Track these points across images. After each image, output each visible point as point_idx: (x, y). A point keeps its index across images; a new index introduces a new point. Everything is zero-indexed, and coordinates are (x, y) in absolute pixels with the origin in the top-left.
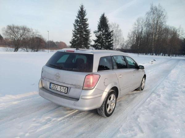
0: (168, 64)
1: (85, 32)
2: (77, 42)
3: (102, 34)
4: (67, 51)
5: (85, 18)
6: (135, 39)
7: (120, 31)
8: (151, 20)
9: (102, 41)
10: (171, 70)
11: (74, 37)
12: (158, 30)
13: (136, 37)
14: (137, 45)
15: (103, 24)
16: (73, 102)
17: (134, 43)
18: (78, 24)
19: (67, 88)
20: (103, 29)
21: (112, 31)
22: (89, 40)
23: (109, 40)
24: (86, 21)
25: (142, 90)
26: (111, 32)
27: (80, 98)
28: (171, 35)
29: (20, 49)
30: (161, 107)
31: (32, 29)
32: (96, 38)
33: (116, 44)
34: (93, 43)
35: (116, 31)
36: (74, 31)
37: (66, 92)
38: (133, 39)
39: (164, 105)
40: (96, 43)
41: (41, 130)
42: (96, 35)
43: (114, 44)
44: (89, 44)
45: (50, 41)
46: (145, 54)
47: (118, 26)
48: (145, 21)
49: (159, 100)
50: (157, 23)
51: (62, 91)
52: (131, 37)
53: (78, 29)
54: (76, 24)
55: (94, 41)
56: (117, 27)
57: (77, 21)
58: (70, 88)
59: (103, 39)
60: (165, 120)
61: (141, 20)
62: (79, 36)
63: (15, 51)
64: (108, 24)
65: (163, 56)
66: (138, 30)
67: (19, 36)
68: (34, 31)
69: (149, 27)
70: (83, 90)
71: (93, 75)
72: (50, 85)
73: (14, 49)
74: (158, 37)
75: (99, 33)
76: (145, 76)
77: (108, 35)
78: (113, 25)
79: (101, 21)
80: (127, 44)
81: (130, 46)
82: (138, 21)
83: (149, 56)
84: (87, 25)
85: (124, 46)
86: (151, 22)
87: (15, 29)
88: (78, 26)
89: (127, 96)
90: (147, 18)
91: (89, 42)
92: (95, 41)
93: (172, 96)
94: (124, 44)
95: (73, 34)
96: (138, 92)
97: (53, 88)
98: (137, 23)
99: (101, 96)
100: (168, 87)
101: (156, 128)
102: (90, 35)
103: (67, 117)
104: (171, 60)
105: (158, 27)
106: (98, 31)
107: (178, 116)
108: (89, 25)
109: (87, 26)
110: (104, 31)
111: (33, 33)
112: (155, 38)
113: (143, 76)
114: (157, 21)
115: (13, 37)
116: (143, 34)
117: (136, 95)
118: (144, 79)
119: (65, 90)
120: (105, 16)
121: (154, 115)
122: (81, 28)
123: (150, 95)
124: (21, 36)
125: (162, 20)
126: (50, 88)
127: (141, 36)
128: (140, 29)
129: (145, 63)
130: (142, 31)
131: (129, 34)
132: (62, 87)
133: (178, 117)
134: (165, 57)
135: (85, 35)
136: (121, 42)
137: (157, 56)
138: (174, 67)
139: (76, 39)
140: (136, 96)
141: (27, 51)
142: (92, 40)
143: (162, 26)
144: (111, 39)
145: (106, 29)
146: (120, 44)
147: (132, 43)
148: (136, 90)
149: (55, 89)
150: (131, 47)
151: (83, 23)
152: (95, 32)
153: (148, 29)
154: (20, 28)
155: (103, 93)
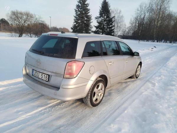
0: (169, 51)
1: (86, 18)
2: (78, 28)
3: (103, 20)
4: (50, 34)
5: (86, 3)
6: (137, 25)
7: (122, 16)
8: (154, 5)
9: (103, 27)
10: (171, 57)
11: (75, 23)
12: (161, 16)
13: (138, 23)
14: (139, 32)
15: (105, 9)
16: (53, 91)
17: (136, 29)
18: (80, 10)
19: (48, 76)
20: (105, 15)
21: (114, 17)
22: (90, 26)
23: (111, 26)
24: (87, 6)
25: (137, 78)
26: (112, 18)
27: (61, 87)
28: (174, 21)
29: (24, 35)
30: (155, 97)
31: (35, 15)
32: (98, 23)
33: (118, 30)
34: (94, 29)
35: (118, 17)
36: (75, 17)
37: (47, 80)
38: (135, 25)
39: (157, 95)
40: (97, 29)
41: (16, 121)
42: (97, 21)
43: (115, 30)
44: (90, 30)
45: (54, 27)
46: (146, 41)
47: (120, 11)
48: (148, 6)
49: (153, 90)
50: (160, 8)
51: (43, 78)
52: (133, 23)
53: (79, 14)
54: (77, 10)
55: (95, 27)
56: (119, 13)
57: (78, 6)
58: (51, 76)
59: (104, 25)
60: (156, 113)
61: (144, 5)
62: (80, 22)
63: (19, 37)
64: (109, 9)
65: (164, 43)
66: (140, 16)
67: (23, 22)
68: (37, 17)
69: (151, 12)
70: (64, 79)
71: (75, 63)
72: (33, 72)
73: (18, 35)
74: (161, 23)
75: (100, 19)
76: (141, 64)
77: (110, 21)
78: (115, 11)
79: (102, 6)
80: (129, 31)
81: (131, 32)
82: (141, 6)
83: (150, 43)
84: (88, 10)
85: (126, 32)
86: (154, 7)
87: (18, 15)
88: (79, 11)
89: (120, 84)
90: (150, 3)
91: (90, 28)
92: (97, 27)
93: (168, 86)
94: (125, 30)
95: (74, 19)
96: (133, 79)
97: (35, 75)
98: (139, 9)
99: (86, 85)
100: (165, 75)
101: (144, 123)
102: (92, 21)
103: (49, 107)
104: (172, 47)
105: (161, 13)
106: (100, 17)
107: (171, 108)
108: (90, 11)
109: (89, 12)
110: (105, 17)
111: (36, 19)
112: (157, 24)
113: (138, 63)
114: (161, 6)
115: (17, 23)
116: (146, 20)
117: (129, 83)
118: (139, 66)
119: (46, 77)
120: (107, 1)
121: (145, 107)
122: (82, 14)
123: (145, 83)
124: (25, 22)
125: (165, 5)
126: (33, 75)
127: (143, 23)
128: (143, 15)
129: (144, 50)
130: (144, 18)
131: (131, 20)
132: (44, 75)
133: (172, 110)
134: (166, 44)
135: (86, 20)
136: (123, 28)
137: (158, 43)
138: (175, 54)
139: (78, 25)
140: (129, 85)
141: (31, 37)
142: (93, 26)
143: (165, 12)
144: (112, 25)
145: (108, 15)
146: (121, 30)
147: (134, 29)
148: (130, 78)
149: (37, 76)
150: (133, 34)
151: (84, 8)
152: (96, 18)
153: (151, 14)
154: (23, 13)
155: (88, 82)
